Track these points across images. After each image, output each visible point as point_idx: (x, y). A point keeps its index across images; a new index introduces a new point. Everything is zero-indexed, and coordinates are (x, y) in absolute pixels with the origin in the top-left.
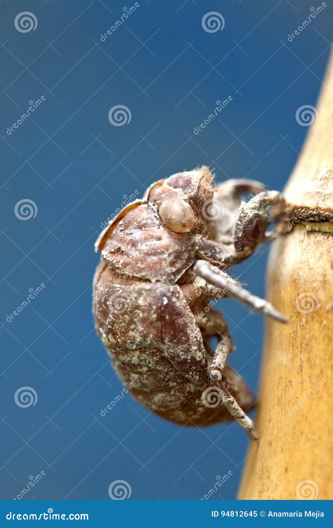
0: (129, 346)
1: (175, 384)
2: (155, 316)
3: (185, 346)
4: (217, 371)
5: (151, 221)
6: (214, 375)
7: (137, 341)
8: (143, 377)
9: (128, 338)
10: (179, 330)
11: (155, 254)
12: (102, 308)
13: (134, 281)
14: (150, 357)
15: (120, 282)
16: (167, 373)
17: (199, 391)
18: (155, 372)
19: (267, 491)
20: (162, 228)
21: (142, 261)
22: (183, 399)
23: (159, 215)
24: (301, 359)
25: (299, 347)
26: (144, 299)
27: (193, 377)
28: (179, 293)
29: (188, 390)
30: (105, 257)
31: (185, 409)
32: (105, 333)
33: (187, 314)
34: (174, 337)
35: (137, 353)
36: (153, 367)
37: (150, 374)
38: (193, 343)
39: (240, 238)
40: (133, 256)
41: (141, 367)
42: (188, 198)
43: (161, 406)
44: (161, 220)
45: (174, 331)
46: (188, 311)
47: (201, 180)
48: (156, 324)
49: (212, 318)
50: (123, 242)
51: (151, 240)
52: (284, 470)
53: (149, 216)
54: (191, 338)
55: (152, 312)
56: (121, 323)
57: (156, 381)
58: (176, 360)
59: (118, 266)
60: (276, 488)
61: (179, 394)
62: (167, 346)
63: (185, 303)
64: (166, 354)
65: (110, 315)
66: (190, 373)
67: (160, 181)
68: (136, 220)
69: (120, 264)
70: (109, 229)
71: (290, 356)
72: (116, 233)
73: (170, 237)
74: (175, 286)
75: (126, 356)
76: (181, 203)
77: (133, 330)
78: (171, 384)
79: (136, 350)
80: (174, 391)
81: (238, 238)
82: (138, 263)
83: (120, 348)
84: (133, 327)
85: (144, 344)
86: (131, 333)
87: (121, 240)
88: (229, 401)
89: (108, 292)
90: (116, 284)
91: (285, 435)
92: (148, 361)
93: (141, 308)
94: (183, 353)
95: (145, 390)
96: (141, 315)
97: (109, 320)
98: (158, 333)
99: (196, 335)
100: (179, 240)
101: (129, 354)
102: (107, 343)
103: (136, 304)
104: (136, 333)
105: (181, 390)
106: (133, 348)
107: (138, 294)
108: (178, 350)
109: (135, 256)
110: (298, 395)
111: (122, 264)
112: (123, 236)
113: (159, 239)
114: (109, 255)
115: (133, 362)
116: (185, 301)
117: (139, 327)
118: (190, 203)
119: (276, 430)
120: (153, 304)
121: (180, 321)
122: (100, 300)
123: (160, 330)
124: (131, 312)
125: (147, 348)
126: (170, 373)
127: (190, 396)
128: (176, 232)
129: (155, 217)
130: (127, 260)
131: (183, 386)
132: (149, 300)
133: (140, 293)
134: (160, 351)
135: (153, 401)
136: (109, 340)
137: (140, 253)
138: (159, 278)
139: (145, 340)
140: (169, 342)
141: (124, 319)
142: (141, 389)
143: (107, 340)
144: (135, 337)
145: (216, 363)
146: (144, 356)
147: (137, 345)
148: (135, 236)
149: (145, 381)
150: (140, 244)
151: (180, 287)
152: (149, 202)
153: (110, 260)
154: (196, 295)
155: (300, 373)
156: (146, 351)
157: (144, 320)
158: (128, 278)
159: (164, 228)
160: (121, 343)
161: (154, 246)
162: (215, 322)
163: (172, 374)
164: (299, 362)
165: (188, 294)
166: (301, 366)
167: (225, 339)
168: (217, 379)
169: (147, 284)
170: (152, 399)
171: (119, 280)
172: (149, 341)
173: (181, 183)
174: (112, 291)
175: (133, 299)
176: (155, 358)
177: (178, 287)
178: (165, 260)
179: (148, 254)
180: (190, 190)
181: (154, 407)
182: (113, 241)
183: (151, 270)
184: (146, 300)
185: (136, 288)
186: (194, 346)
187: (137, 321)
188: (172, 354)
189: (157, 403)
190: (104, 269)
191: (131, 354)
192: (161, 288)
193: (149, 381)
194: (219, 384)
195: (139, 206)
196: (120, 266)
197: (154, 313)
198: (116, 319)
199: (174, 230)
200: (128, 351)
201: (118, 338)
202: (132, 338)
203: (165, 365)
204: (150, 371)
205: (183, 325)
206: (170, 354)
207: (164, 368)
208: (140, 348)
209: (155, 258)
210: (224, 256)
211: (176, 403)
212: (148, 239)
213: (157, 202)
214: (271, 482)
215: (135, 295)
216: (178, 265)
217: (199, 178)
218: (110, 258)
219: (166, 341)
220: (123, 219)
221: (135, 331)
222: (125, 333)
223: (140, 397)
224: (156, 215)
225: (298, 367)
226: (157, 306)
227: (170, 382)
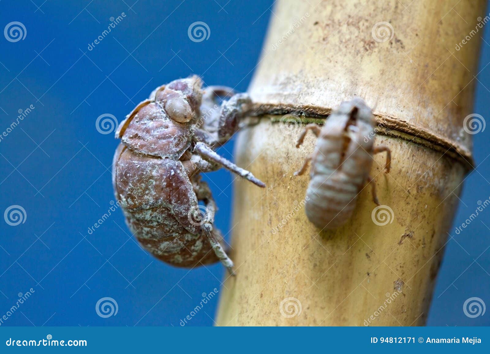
0: (144, 206)
1: (177, 234)
2: (165, 183)
3: (187, 206)
4: (209, 224)
5: (159, 114)
6: (207, 227)
7: (150, 203)
8: (153, 230)
9: (143, 201)
10: (182, 194)
11: (164, 138)
12: (123, 179)
13: (149, 159)
14: (160, 214)
15: (138, 159)
16: (172, 226)
17: (194, 239)
18: (162, 226)
19: (246, 312)
20: (168, 120)
21: (155, 143)
22: (182, 245)
23: (165, 110)
24: (270, 214)
25: (268, 206)
26: (157, 171)
27: (191, 229)
28: (181, 166)
29: (186, 239)
30: (125, 141)
31: (183, 253)
32: (125, 198)
33: (188, 182)
34: (179, 199)
35: (150, 212)
36: (162, 222)
37: (159, 228)
38: (191, 204)
39: (223, 127)
40: (148, 140)
41: (152, 222)
42: (186, 97)
43: (165, 252)
44: (167, 114)
45: (179, 194)
46: (188, 180)
47: (194, 84)
48: (165, 189)
49: (203, 187)
50: (139, 130)
51: (160, 128)
52: (259, 296)
53: (158, 111)
54: (190, 200)
55: (163, 180)
56: (138, 189)
57: (163, 233)
58: (180, 216)
59: (136, 147)
60: (253, 309)
61: (180, 242)
62: (173, 206)
63: (185, 174)
64: (172, 212)
65: (130, 184)
66: (189, 226)
67: (163, 86)
68: (149, 114)
69: (138, 146)
70: (127, 121)
71: (261, 213)
72: (133, 123)
73: (175, 125)
74: (178, 162)
75: (141, 215)
76: (182, 101)
77: (147, 195)
78: (174, 235)
79: (149, 209)
80: (177, 240)
81: (221, 127)
82: (152, 145)
83: (136, 208)
84: (147, 192)
85: (156, 205)
86: (146, 197)
87: (137, 129)
88: (218, 247)
89: (128, 167)
90: (135, 161)
91: (259, 270)
92: (158, 217)
93: (154, 178)
94: (185, 211)
95: (154, 239)
96: (154, 183)
97: (129, 188)
98: (167, 196)
99: (194, 198)
100: (181, 127)
101: (143, 213)
102: (126, 205)
103: (151, 175)
104: (149, 197)
105: (181, 239)
106: (147, 208)
107: (152, 168)
108: (181, 208)
109: (149, 140)
110: (269, 241)
111: (139, 146)
112: (139, 126)
113: (167, 127)
114: (129, 140)
115: (146, 219)
116: (185, 173)
117: (153, 192)
118: (188, 101)
119: (251, 268)
120: (164, 175)
121: (182, 187)
122: (122, 174)
123: (169, 194)
124: (147, 181)
125: (158, 208)
126: (174, 226)
127: (188, 244)
128: (178, 122)
129: (162, 111)
130: (143, 143)
131: (183, 236)
132: (161, 171)
133: (153, 167)
134: (168, 209)
135: (159, 248)
136: (128, 202)
137: (153, 137)
138: (168, 155)
139: (156, 202)
140: (174, 203)
141: (141, 186)
142: (150, 239)
143: (126, 202)
144: (149, 200)
145: (208, 218)
146: (155, 214)
147: (150, 206)
148: (149, 125)
149: (155, 233)
150: (153, 131)
151: (182, 163)
152: (156, 101)
153: (130, 143)
154: (193, 169)
155: (270, 225)
156: (157, 210)
157: (156, 187)
158: (144, 156)
159: (169, 119)
160: (138, 205)
161: (164, 132)
162: (205, 189)
163: (175, 227)
164: (269, 217)
165: (187, 168)
166: (270, 220)
167: (211, 202)
168: (209, 230)
169: (159, 160)
170: (158, 247)
171: (137, 158)
172: (160, 203)
173: (180, 87)
174: (131, 166)
175: (148, 171)
176: (163, 215)
177: (181, 163)
178: (172, 142)
179: (159, 138)
180: (187, 92)
181: (160, 253)
182: (131, 129)
183: (162, 150)
184: (158, 172)
185: (151, 163)
186: (193, 206)
187: (151, 188)
188: (177, 212)
189: (163, 249)
190: (123, 151)
191: (145, 212)
192: (169, 163)
193: (158, 233)
194: (210, 234)
195: (149, 104)
196: (138, 147)
197: (164, 182)
198: (134, 186)
199: (177, 121)
200: (143, 211)
201: (136, 201)
202: (147, 200)
203: (171, 220)
204: (159, 225)
205: (185, 191)
206: (176, 212)
207: (170, 223)
208: (152, 208)
209: (164, 141)
210: (210, 141)
211: (178, 249)
212: (158, 127)
213: (163, 101)
214: (249, 306)
215: (150, 168)
216: (181, 146)
217: (193, 83)
218: (130, 142)
219: (173, 202)
220: (138, 113)
221: (149, 195)
222: (141, 197)
223: (149, 246)
224: (163, 110)
225: (268, 221)
226: (166, 176)
227: (173, 233)
